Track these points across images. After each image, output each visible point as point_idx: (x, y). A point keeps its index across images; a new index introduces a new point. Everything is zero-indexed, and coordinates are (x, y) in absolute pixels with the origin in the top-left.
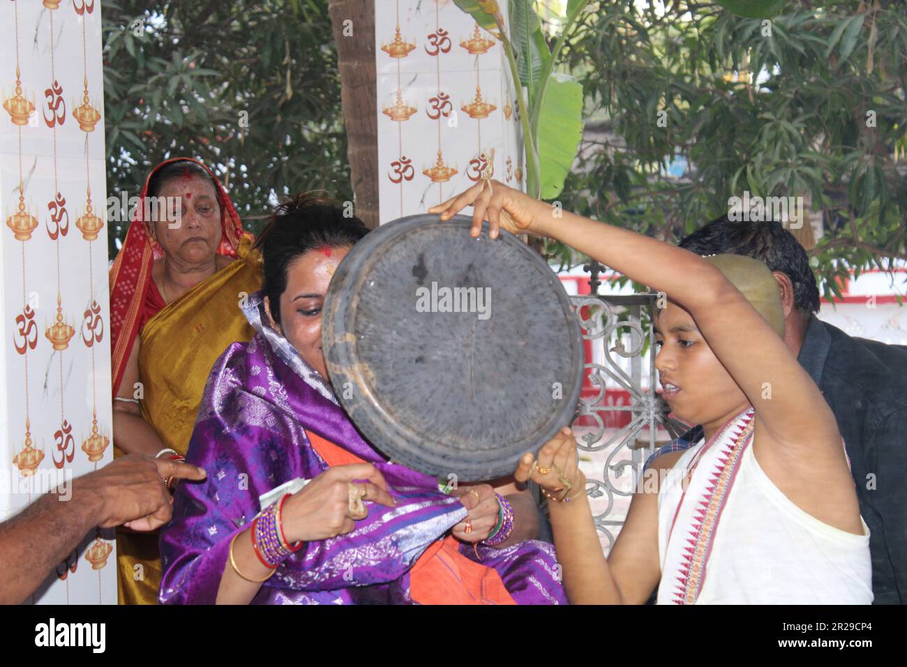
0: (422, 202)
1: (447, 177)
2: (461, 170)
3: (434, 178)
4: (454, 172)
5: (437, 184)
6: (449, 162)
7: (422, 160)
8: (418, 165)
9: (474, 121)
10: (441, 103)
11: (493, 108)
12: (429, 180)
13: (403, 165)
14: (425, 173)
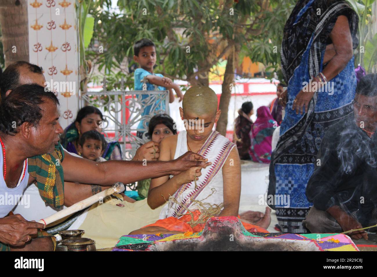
0: (45, 59)
1: (54, 50)
2: (59, 48)
3: (50, 50)
4: (57, 48)
5: (50, 53)
6: (55, 45)
7: (45, 44)
8: (44, 46)
9: (64, 31)
10: (52, 24)
11: (71, 26)
12: (48, 51)
13: (38, 46)
14: (47, 49)
